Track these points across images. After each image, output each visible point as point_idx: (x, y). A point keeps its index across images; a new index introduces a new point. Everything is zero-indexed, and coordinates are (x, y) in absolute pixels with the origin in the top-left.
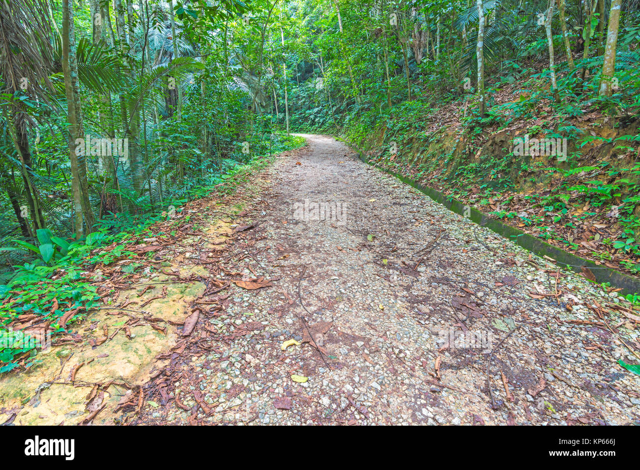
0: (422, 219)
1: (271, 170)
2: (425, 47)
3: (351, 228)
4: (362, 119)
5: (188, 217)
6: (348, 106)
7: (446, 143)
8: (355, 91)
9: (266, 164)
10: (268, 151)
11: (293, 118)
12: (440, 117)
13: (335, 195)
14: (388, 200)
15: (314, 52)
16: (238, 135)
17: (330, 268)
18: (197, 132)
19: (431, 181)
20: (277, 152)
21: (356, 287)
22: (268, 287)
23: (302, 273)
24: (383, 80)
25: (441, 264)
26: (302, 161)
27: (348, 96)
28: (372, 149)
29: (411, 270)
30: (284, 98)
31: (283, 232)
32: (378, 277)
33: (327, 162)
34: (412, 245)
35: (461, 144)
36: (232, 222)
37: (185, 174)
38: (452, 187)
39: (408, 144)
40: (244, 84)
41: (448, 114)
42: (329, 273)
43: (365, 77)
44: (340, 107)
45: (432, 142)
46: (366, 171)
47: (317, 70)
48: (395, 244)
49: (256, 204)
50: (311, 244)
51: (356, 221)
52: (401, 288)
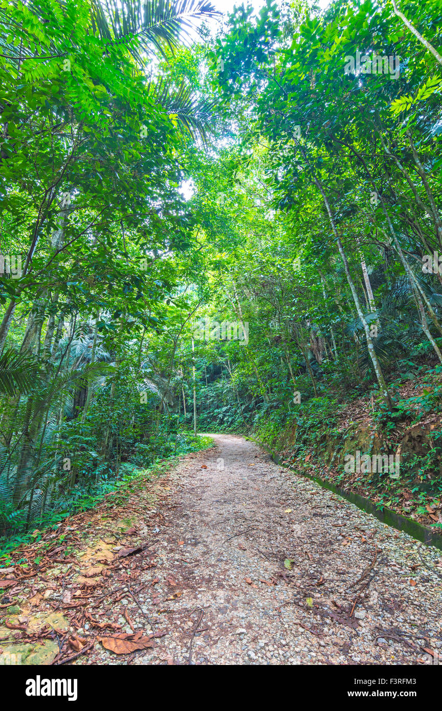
0: (350, 535)
1: (173, 475)
2: (324, 350)
3: (263, 550)
4: (272, 417)
5: (62, 537)
6: (256, 404)
7: (362, 440)
8: (262, 391)
9: (168, 467)
10: (172, 453)
11: (201, 418)
12: (349, 412)
13: (245, 505)
14: (307, 510)
15: (222, 356)
16: (142, 436)
17: (235, 613)
18: (99, 434)
19: (354, 485)
20: (181, 454)
21: (271, 648)
22: (147, 648)
23: (197, 623)
24: (289, 379)
25: (385, 605)
26: (208, 464)
27: (255, 395)
28: (285, 449)
29: (346, 615)
30: (192, 398)
31: (177, 556)
32: (301, 630)
33: (236, 465)
34: (343, 574)
35: (378, 441)
36: (115, 544)
37: (76, 482)
38: (380, 492)
39: (322, 442)
40: (154, 385)
41: (357, 410)
42: (234, 622)
43: (270, 377)
44: (249, 405)
45: (346, 440)
46: (279, 474)
47: (225, 371)
48: (321, 574)
49: (150, 517)
50: (212, 574)
51: (269, 540)
52: (336, 649)
